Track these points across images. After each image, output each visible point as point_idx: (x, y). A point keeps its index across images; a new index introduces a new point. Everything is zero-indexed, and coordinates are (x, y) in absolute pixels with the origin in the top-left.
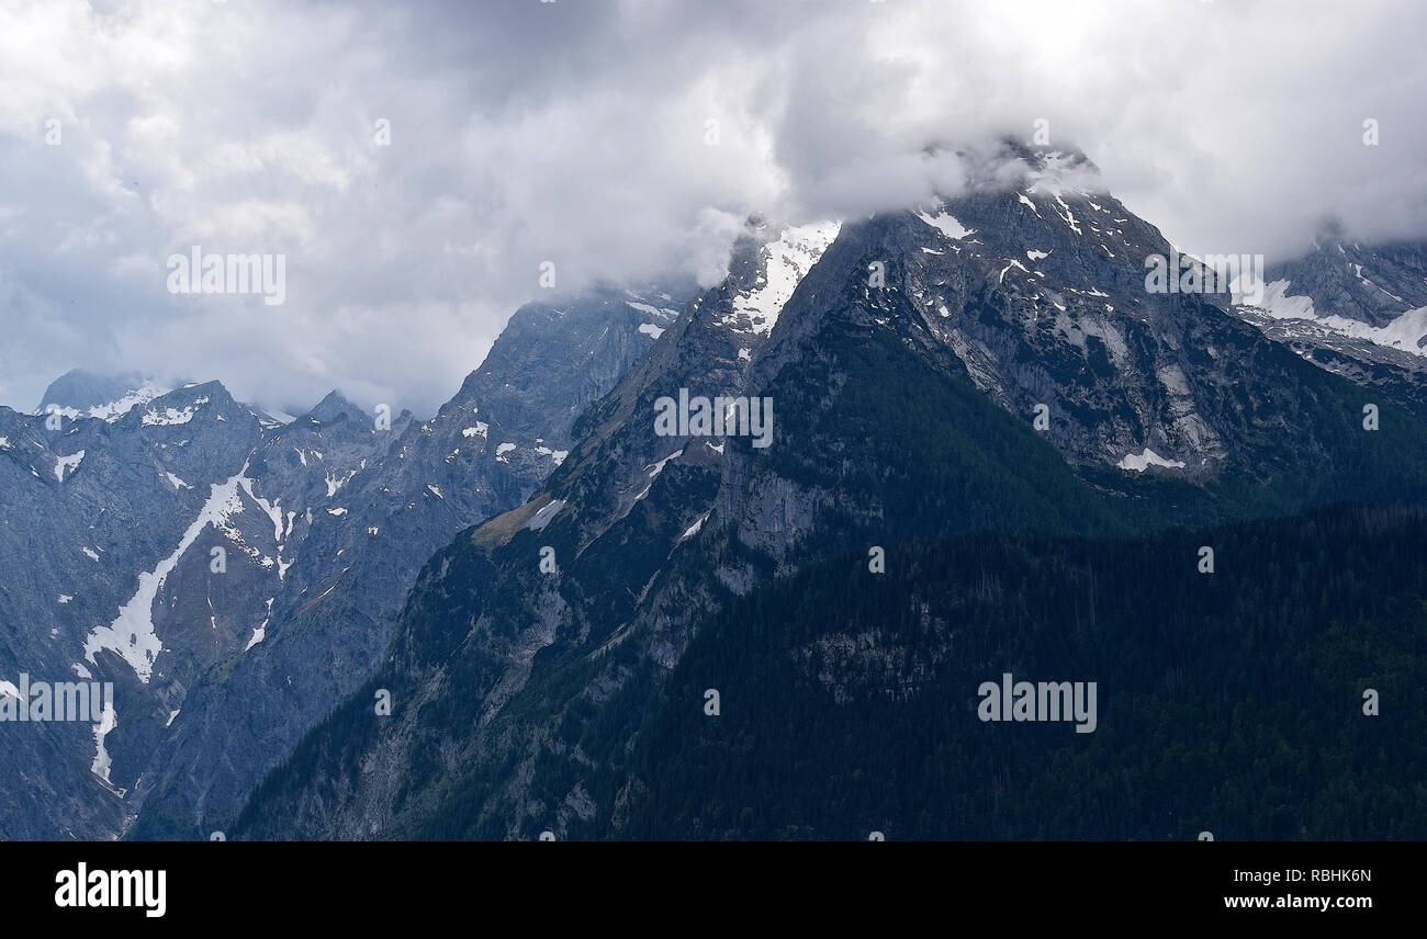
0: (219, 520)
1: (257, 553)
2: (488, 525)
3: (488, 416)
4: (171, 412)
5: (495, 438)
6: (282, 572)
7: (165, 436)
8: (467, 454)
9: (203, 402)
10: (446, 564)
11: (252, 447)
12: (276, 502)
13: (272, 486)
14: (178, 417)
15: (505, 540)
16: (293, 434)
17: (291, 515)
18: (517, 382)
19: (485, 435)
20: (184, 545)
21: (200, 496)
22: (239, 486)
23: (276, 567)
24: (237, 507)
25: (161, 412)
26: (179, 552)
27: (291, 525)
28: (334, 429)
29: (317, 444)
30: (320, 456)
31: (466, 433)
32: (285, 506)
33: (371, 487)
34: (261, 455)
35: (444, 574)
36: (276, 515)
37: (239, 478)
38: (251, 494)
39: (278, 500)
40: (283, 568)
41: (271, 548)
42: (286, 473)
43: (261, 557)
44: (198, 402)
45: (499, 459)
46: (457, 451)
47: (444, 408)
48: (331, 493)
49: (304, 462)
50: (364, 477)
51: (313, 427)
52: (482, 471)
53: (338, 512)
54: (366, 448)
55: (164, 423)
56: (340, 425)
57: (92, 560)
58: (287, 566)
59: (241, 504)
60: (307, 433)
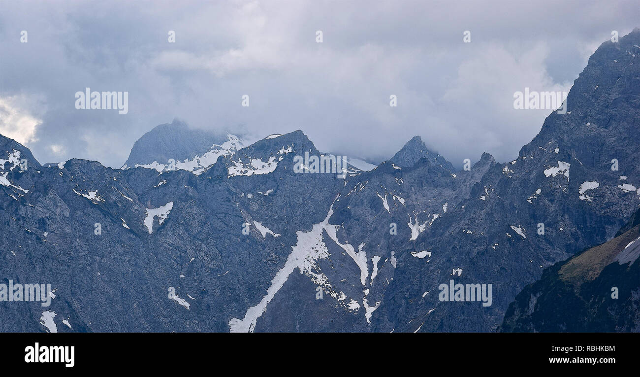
0: (305, 266)
1: (344, 297)
2: (575, 261)
3: (569, 156)
4: (256, 163)
5: (578, 177)
6: (368, 315)
7: (250, 186)
8: (549, 194)
9: (287, 152)
10: (534, 300)
11: (335, 195)
12: (361, 247)
13: (357, 230)
14: (263, 167)
15: (593, 275)
16: (375, 181)
17: (376, 259)
18: (599, 120)
19: (567, 174)
20: (273, 291)
21: (287, 243)
22: (324, 232)
23: (363, 310)
24: (323, 253)
25: (246, 163)
26: (268, 298)
27: (376, 269)
28: (415, 174)
29: (400, 191)
30: (402, 201)
31: (548, 173)
32: (370, 251)
33: (453, 230)
34: (345, 201)
35: (532, 309)
36: (361, 259)
37: (324, 225)
38: (336, 239)
39: (362, 245)
40: (370, 311)
41: (357, 292)
42: (370, 219)
43: (348, 301)
44: (282, 152)
45: (582, 198)
46: (539, 191)
47: (525, 150)
48: (414, 236)
49: (387, 207)
50: (446, 220)
51: (395, 173)
52: (565, 210)
53: (422, 255)
54: (448, 193)
55: (250, 173)
56: (421, 171)
57: (183, 308)
58: (373, 309)
59: (326, 250)
60: (389, 179)
